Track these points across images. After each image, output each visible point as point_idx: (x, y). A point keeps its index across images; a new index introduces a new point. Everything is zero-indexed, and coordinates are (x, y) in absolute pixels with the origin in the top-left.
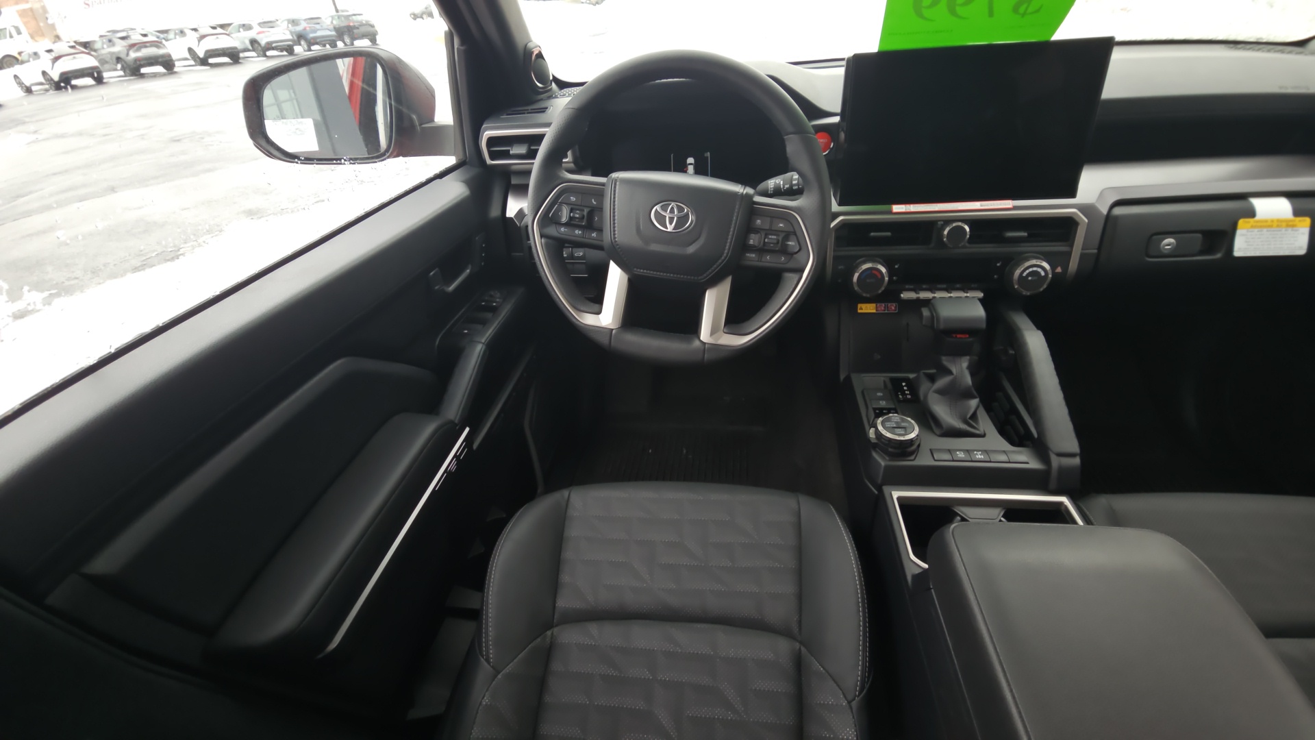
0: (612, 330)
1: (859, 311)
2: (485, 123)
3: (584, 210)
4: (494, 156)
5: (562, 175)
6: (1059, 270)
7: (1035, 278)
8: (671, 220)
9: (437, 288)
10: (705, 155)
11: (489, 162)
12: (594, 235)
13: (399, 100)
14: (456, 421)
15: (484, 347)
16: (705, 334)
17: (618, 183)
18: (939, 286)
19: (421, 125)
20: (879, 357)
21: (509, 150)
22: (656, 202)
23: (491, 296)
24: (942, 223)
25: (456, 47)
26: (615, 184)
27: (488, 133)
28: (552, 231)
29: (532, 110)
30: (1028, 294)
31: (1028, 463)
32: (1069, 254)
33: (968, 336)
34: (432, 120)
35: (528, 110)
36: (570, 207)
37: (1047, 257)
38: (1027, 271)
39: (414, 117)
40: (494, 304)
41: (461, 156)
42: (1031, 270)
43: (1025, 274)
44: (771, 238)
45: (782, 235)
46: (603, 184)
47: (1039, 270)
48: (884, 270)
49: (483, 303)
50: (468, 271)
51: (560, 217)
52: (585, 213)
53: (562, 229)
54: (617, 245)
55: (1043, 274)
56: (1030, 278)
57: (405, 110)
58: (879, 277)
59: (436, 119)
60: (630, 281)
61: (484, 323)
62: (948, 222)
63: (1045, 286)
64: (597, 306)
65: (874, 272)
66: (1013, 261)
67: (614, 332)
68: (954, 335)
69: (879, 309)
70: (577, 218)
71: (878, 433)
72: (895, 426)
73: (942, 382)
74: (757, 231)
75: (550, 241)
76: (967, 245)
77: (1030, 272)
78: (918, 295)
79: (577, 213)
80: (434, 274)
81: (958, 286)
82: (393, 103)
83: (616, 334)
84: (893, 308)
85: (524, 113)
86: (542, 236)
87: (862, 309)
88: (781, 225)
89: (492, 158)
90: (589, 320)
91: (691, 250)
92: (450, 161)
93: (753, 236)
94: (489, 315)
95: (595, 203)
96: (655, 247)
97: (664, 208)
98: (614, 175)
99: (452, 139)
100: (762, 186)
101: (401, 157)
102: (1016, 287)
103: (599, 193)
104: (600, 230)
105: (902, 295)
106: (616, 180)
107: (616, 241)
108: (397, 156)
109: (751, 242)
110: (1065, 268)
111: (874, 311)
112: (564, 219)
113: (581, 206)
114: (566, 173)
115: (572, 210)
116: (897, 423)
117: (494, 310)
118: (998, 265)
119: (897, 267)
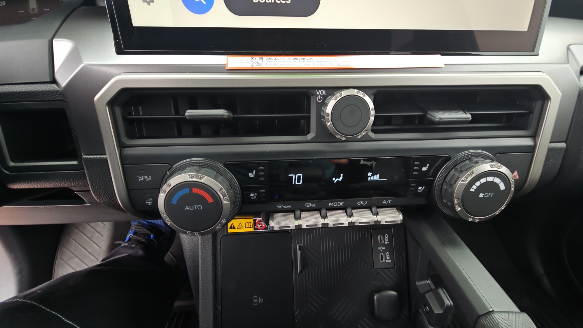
1: (232, 231)
7: (490, 194)
20: (261, 300)
30: (477, 220)
38: (478, 184)
42: (483, 180)
43: (473, 189)
47: (497, 180)
55: (502, 187)
56: (481, 195)
58: (210, 200)
66: (452, 162)
69: (259, 226)
77: (482, 185)
87: (234, 228)
102: (457, 209)
111: (252, 230)
118: (424, 169)
119: (251, 175)
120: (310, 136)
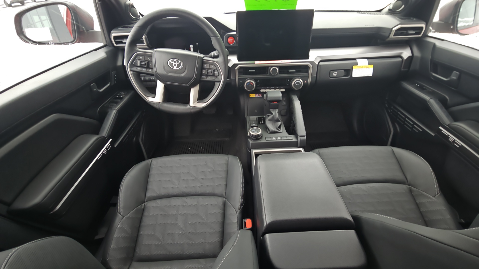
0: (159, 103)
1: (250, 97)
2: (112, 30)
3: (145, 62)
4: (117, 43)
5: (136, 49)
6: (306, 82)
7: (298, 84)
8: (175, 65)
9: (95, 90)
10: (196, 44)
11: (115, 45)
12: (150, 70)
13: (77, 21)
14: (106, 137)
15: (116, 111)
16: (191, 104)
17: (156, 52)
18: (272, 88)
19: (87, 31)
20: (257, 111)
21: (122, 41)
22: (170, 59)
23: (121, 94)
24: (270, 67)
25: (97, 2)
26: (155, 53)
27: (113, 34)
28: (134, 69)
29: (131, 26)
30: (297, 89)
31: (292, 139)
32: (308, 77)
33: (277, 102)
34: (93, 29)
35: (129, 26)
36: (140, 61)
37: (301, 77)
38: (296, 82)
39: (84, 28)
40: (121, 97)
41: (105, 43)
43: (295, 83)
44: (210, 71)
45: (213, 70)
46: (152, 53)
47: (299, 82)
48: (254, 82)
49: (117, 96)
50: (109, 84)
51: (137, 64)
52: (146, 63)
53: (139, 68)
54: (158, 74)
55: (300, 83)
56: (297, 84)
57: (80, 25)
58: (252, 85)
59: (94, 29)
60: (164, 86)
61: (117, 103)
62: (272, 67)
63: (301, 87)
64: (153, 95)
65: (251, 83)
66: (291, 79)
67: (160, 103)
68: (273, 102)
70: (143, 64)
71: (250, 134)
72: (254, 131)
73: (270, 117)
74: (205, 69)
75: (134, 73)
76: (279, 74)
77: (297, 82)
78: (266, 91)
79: (143, 63)
80: (93, 85)
81: (277, 87)
82: (75, 22)
83: (161, 104)
84: (261, 95)
85: (128, 27)
86: (131, 71)
88: (212, 67)
89: (116, 44)
90: (150, 99)
91: (183, 75)
92: (102, 44)
93: (204, 70)
94: (119, 100)
95: (149, 59)
96: (170, 74)
97: (172, 61)
98: (155, 50)
99: (101, 36)
100: (210, 54)
101: (81, 43)
102: (293, 87)
103: (151, 56)
104: (152, 69)
105: (261, 91)
106: (155, 51)
107: (157, 72)
108: (79, 42)
109: (204, 72)
110: (307, 81)
111: (255, 96)
112: (139, 65)
113: (144, 60)
114: (138, 49)
115: (141, 62)
116: (255, 130)
117: (121, 99)
118: (288, 80)
119: (258, 81)
120: (268, 74)
